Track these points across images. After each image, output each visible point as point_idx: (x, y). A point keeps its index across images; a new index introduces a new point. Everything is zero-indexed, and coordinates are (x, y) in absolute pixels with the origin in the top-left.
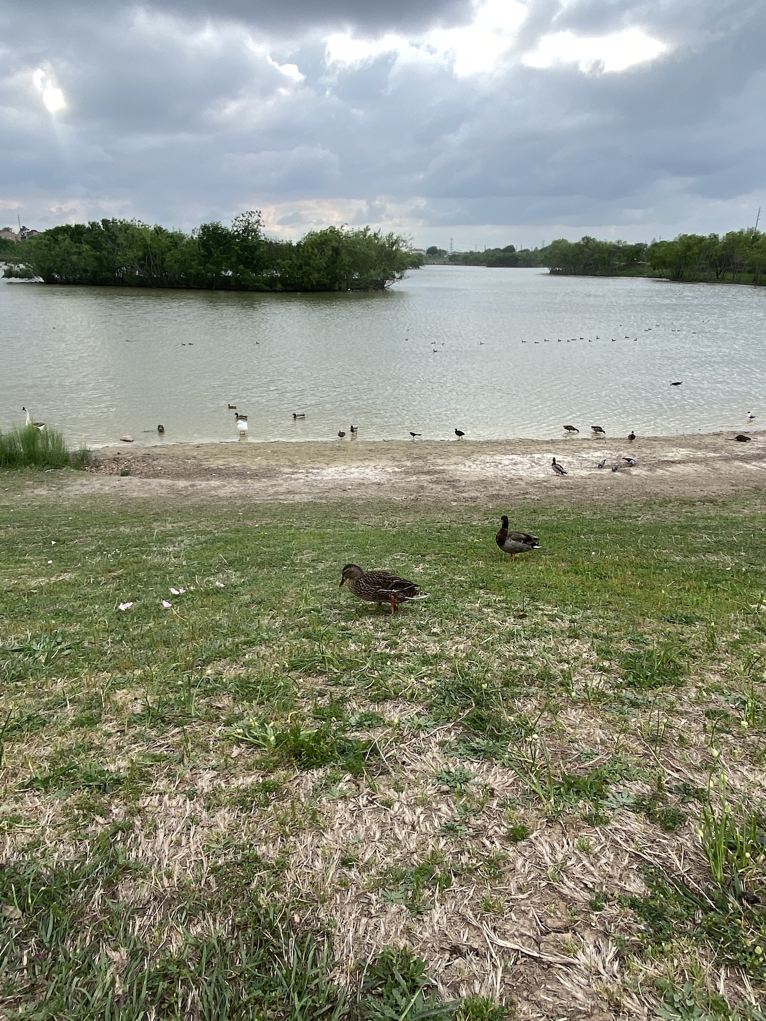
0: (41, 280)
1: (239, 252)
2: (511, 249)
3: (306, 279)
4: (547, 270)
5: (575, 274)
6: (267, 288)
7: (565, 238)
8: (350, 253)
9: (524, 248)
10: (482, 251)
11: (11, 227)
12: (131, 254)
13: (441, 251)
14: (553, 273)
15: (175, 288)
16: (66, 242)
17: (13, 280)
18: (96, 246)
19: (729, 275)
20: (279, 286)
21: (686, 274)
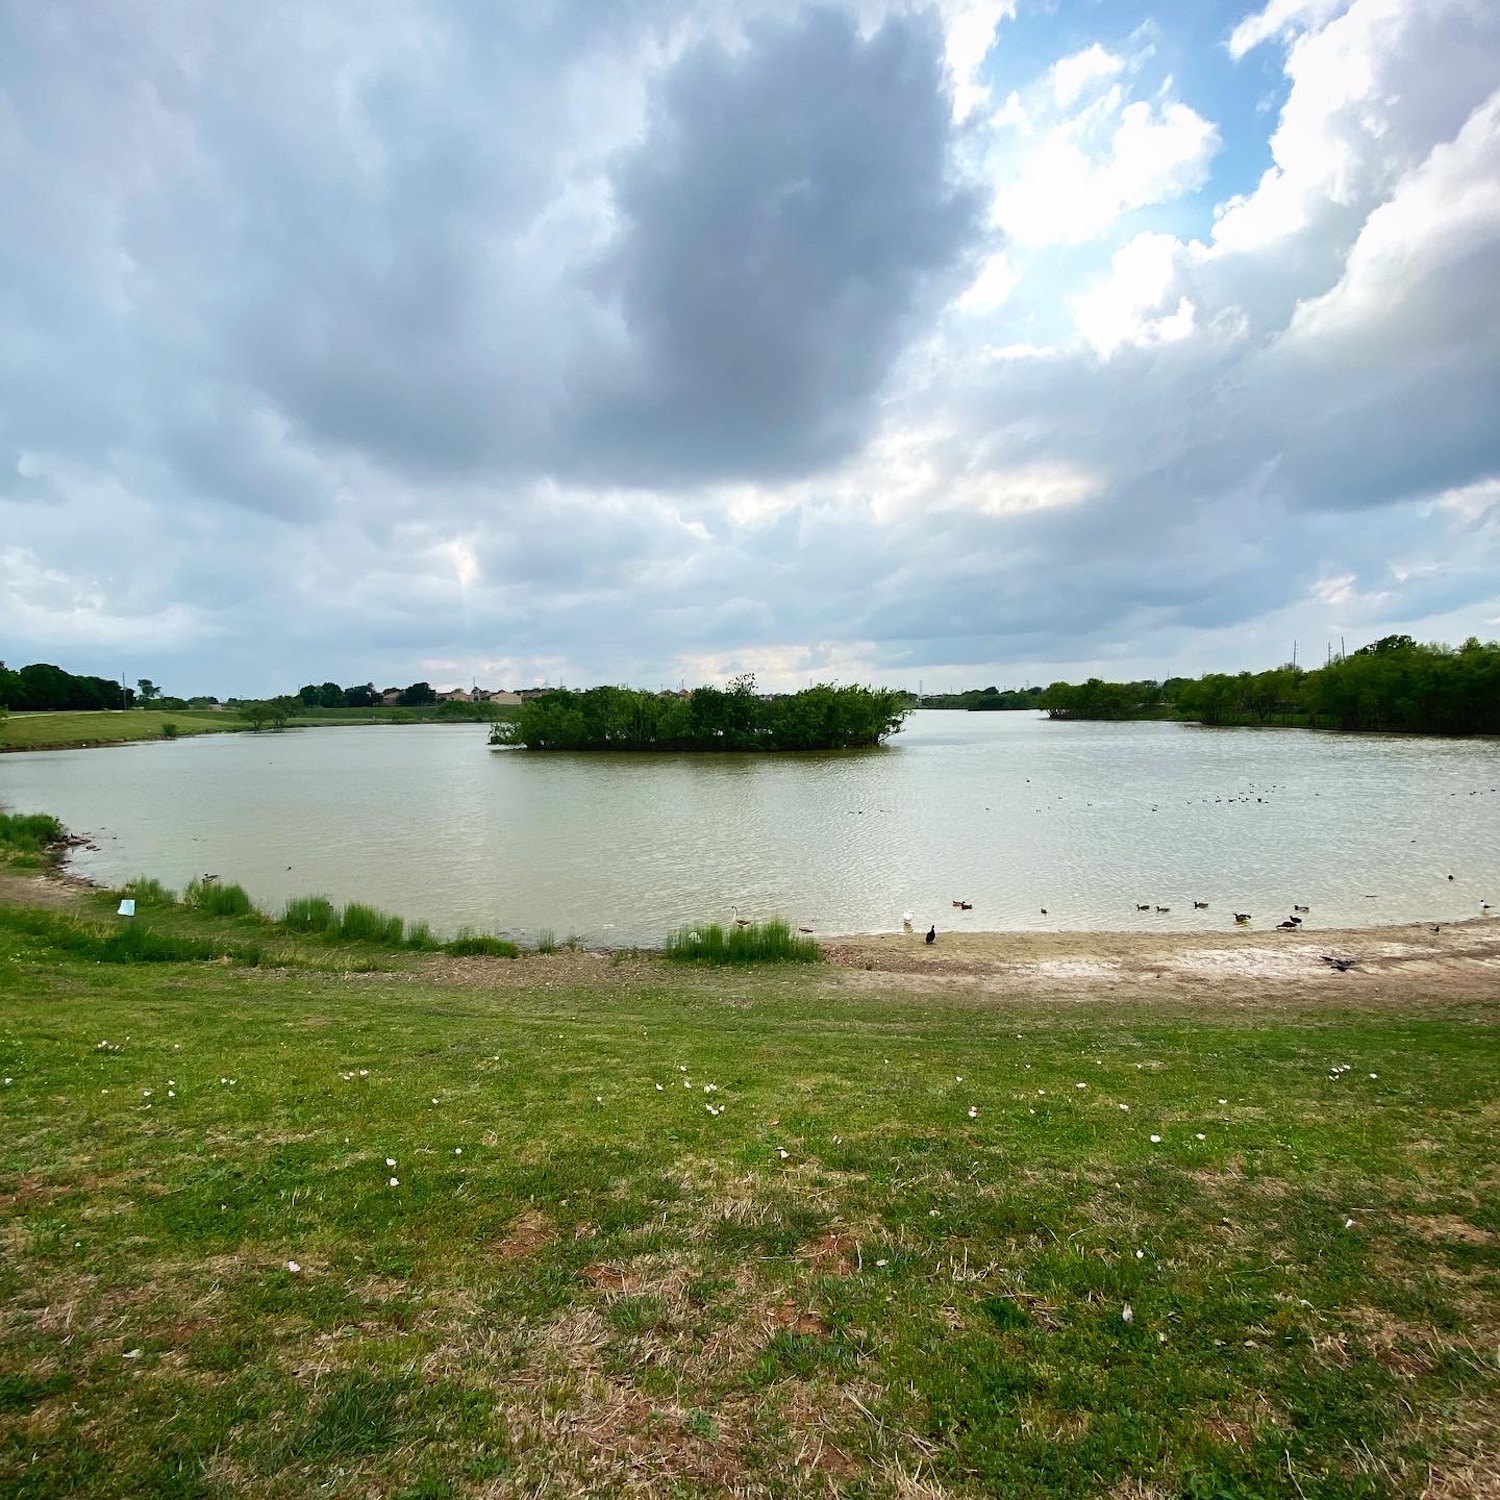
0: (525, 746)
1: (733, 714)
2: (993, 690)
3: (801, 737)
4: (1046, 714)
5: (1083, 718)
6: (761, 748)
7: (1065, 681)
8: (846, 710)
9: (1008, 689)
10: (958, 693)
11: (462, 687)
12: (621, 720)
13: (911, 695)
14: (1054, 717)
15: (663, 751)
16: (556, 707)
17: (497, 747)
18: (589, 712)
19: (1277, 717)
20: (774, 745)
21: (1222, 716)
